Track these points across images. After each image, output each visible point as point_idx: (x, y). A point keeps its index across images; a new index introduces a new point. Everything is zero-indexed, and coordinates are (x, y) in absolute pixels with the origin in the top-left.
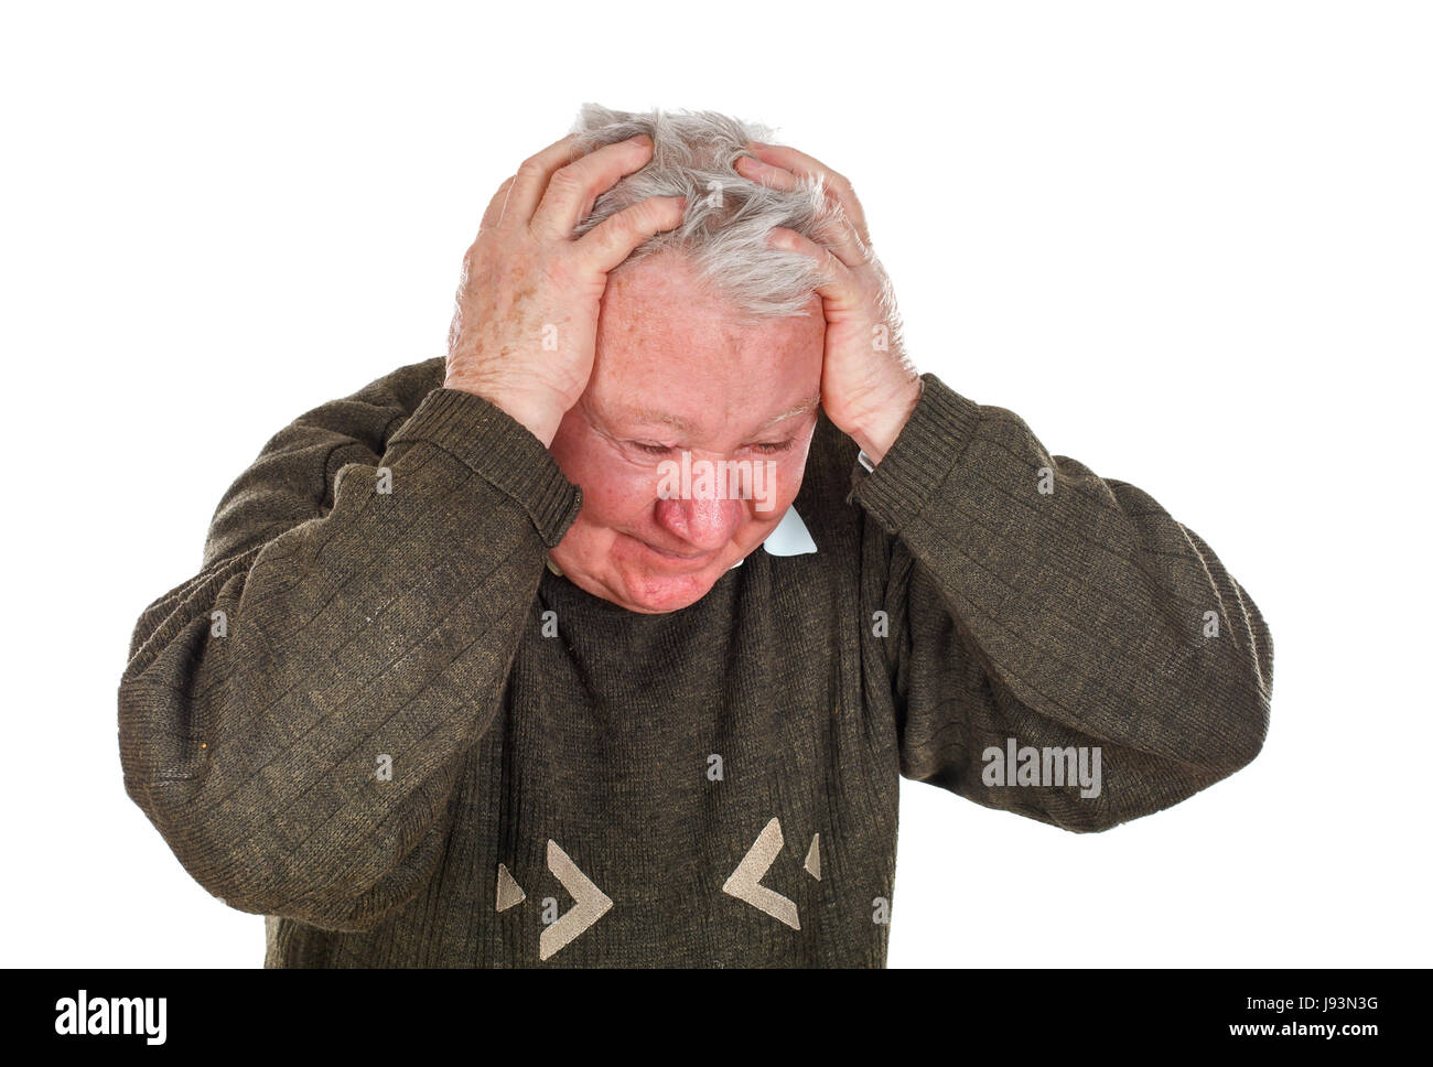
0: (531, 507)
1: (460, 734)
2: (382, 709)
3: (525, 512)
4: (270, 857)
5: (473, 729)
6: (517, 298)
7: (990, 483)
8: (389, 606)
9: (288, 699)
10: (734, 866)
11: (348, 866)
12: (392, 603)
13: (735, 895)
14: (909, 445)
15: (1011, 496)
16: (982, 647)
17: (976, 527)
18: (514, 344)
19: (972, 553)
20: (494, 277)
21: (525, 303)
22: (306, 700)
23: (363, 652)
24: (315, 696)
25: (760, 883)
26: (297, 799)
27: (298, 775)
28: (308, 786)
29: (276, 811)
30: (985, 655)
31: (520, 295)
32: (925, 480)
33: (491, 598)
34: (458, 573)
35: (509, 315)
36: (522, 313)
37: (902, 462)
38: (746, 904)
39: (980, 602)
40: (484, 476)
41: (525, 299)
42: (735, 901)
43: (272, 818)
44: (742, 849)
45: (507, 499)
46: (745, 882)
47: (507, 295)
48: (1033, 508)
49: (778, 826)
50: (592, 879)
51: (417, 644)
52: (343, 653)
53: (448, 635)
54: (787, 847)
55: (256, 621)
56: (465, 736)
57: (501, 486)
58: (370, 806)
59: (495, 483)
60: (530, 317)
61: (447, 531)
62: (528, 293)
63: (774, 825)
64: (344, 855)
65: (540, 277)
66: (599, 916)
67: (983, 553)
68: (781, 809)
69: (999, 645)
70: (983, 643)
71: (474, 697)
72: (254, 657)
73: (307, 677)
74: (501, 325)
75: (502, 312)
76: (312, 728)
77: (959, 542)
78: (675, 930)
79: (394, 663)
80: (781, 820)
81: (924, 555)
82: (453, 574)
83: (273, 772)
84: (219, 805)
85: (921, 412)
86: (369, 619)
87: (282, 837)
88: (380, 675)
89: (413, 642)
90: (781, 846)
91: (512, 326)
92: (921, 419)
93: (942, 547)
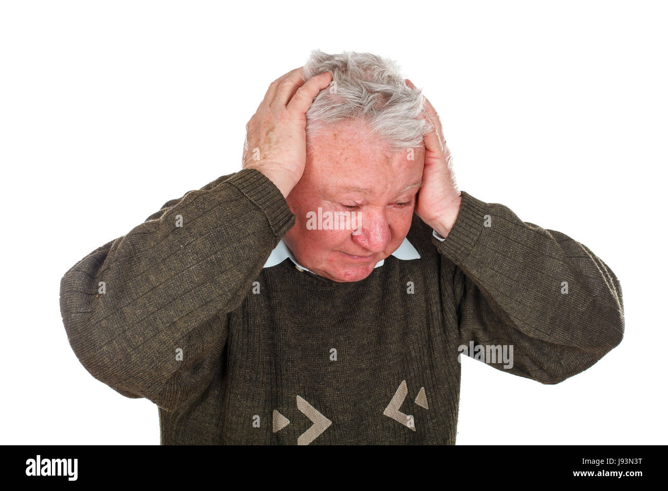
0: (268, 214)
1: (220, 306)
2: (182, 287)
3: (264, 215)
4: (123, 350)
5: (227, 305)
6: (267, 133)
7: (499, 234)
8: (192, 242)
9: (139, 277)
10: (388, 403)
11: (159, 361)
12: (194, 241)
13: (389, 416)
14: (463, 221)
15: (509, 239)
16: (504, 309)
17: (497, 254)
18: (268, 152)
19: (496, 268)
20: (258, 128)
21: (271, 135)
22: (147, 279)
23: (176, 260)
24: (152, 278)
25: (399, 410)
26: (137, 323)
27: (138, 312)
28: (143, 318)
29: (127, 328)
30: (506, 313)
31: (268, 132)
32: (472, 236)
33: (243, 249)
34: (228, 233)
35: (265, 141)
36: (270, 139)
37: (460, 230)
38: (394, 420)
39: (502, 290)
40: (249, 197)
41: (271, 133)
42: (389, 419)
43: (124, 331)
44: (391, 395)
45: (258, 209)
46: (392, 410)
47: (263, 133)
48: (519, 243)
49: (406, 384)
50: (321, 412)
51: (202, 260)
52: (168, 260)
53: (219, 260)
54: (409, 394)
55: (130, 242)
56: (222, 307)
57: (255, 203)
58: (173, 333)
59: (253, 201)
60: (274, 139)
61: (225, 215)
62: (272, 129)
63: (404, 383)
64: (158, 355)
65: (276, 121)
66: (325, 429)
67: (500, 267)
68: (406, 376)
69: (512, 308)
70: (504, 308)
71: (230, 291)
72: (126, 256)
73: (150, 268)
74: (262, 146)
75: (262, 141)
76: (149, 291)
77: (489, 264)
78: (360, 434)
79: (190, 267)
80: (407, 381)
81: (474, 272)
82: (225, 233)
83: (128, 310)
84: (100, 321)
85: (465, 206)
86: (182, 246)
87: (128, 341)
88: (183, 271)
89: (200, 259)
90: (407, 393)
91: (267, 146)
92: (465, 209)
93: (481, 267)
